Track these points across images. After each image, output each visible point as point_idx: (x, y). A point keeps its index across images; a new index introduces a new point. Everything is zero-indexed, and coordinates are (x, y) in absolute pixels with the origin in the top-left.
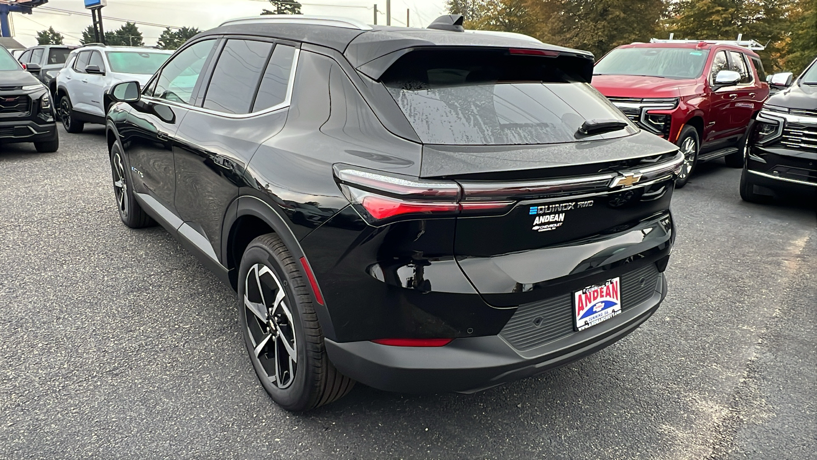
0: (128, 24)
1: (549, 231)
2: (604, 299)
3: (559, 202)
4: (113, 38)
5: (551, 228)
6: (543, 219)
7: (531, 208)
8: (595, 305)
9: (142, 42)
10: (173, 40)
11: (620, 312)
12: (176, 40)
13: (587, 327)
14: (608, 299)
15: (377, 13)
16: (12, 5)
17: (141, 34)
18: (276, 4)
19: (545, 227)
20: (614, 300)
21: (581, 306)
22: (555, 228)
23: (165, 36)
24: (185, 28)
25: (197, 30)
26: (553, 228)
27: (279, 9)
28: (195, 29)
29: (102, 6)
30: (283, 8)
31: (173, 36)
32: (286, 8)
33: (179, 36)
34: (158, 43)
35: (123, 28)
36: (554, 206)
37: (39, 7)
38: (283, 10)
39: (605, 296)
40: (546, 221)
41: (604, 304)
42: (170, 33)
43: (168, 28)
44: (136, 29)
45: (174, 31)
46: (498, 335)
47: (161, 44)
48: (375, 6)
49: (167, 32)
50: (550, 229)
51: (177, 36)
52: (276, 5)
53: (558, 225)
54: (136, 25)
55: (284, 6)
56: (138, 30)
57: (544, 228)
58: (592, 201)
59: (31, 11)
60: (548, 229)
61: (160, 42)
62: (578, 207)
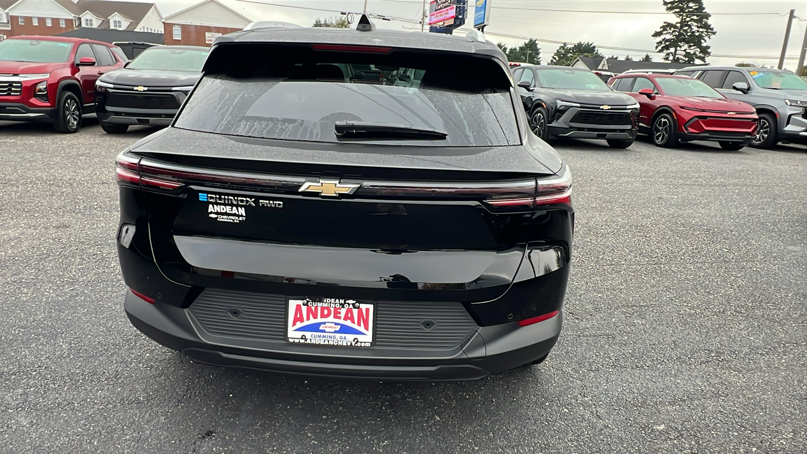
0: (531, 40)
1: (230, 222)
2: (342, 321)
3: (234, 195)
4: (515, 53)
5: (233, 220)
6: (218, 208)
7: (200, 194)
8: (324, 323)
9: (539, 56)
10: (567, 55)
11: (369, 345)
12: (570, 55)
13: (302, 341)
14: (348, 323)
15: (794, 19)
16: (440, 27)
17: (539, 49)
18: (680, 15)
19: (225, 217)
20: (361, 329)
21: (298, 316)
22: (238, 221)
23: (560, 51)
24: (580, 42)
25: (591, 45)
26: (235, 221)
27: (683, 20)
28: (590, 44)
29: (485, 26)
30: (688, 19)
31: (568, 51)
32: (692, 20)
33: (573, 51)
34: (553, 57)
35: (525, 44)
36: (226, 197)
37: (458, 28)
38: (688, 22)
39: (342, 318)
40: (222, 211)
41: (339, 327)
42: (566, 48)
43: (565, 44)
44: (536, 45)
45: (569, 46)
46: (185, 310)
47: (555, 59)
48: (792, 12)
49: (562, 47)
50: (231, 221)
51: (571, 51)
52: (681, 17)
53: (241, 218)
54: (537, 42)
55: (690, 17)
56: (538, 46)
57: (223, 218)
58: (282, 203)
59: (452, 32)
60: (229, 221)
61: (555, 57)
62: (261, 205)
